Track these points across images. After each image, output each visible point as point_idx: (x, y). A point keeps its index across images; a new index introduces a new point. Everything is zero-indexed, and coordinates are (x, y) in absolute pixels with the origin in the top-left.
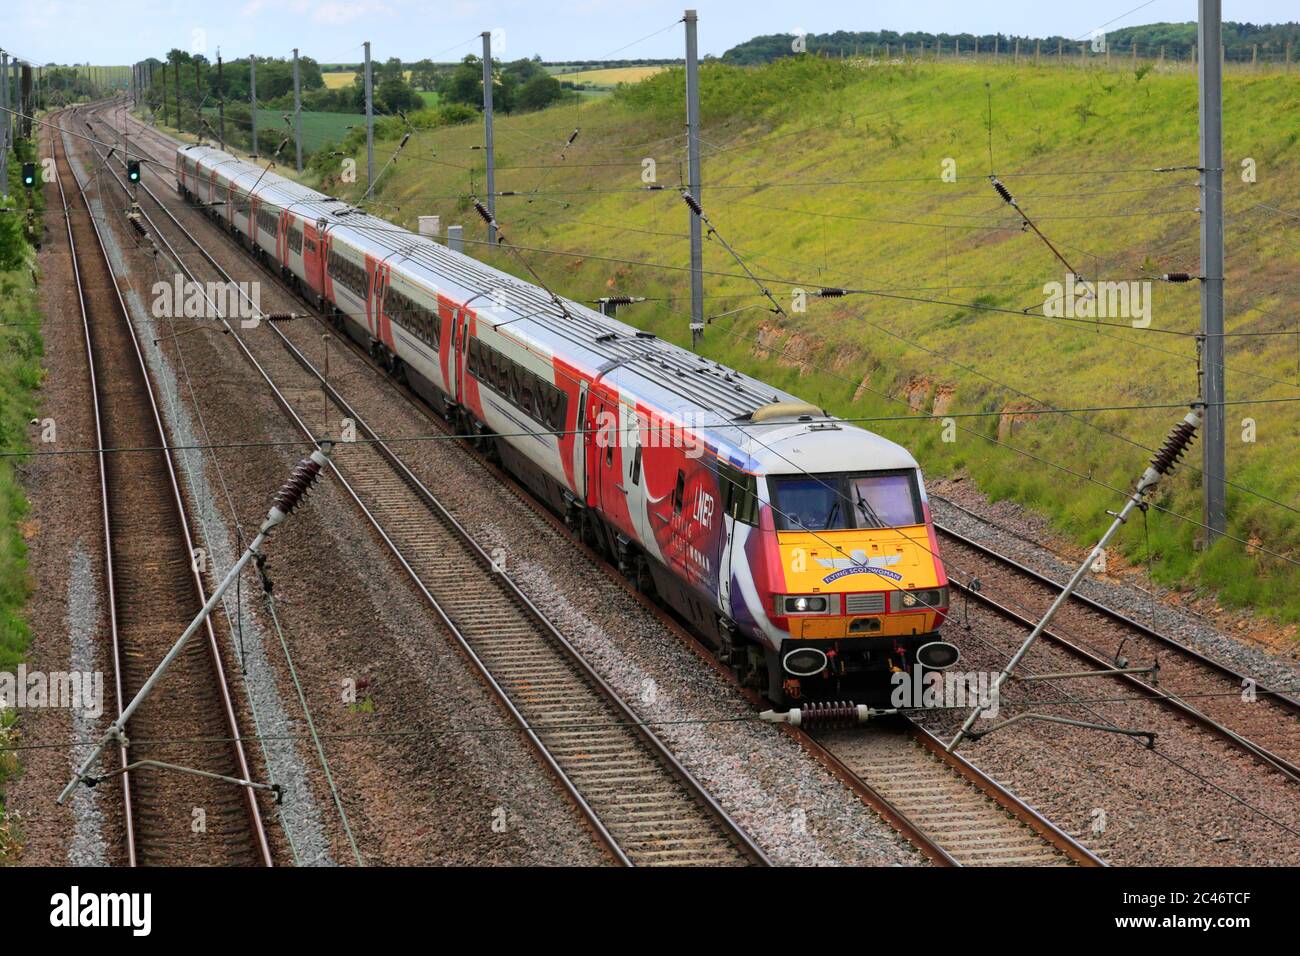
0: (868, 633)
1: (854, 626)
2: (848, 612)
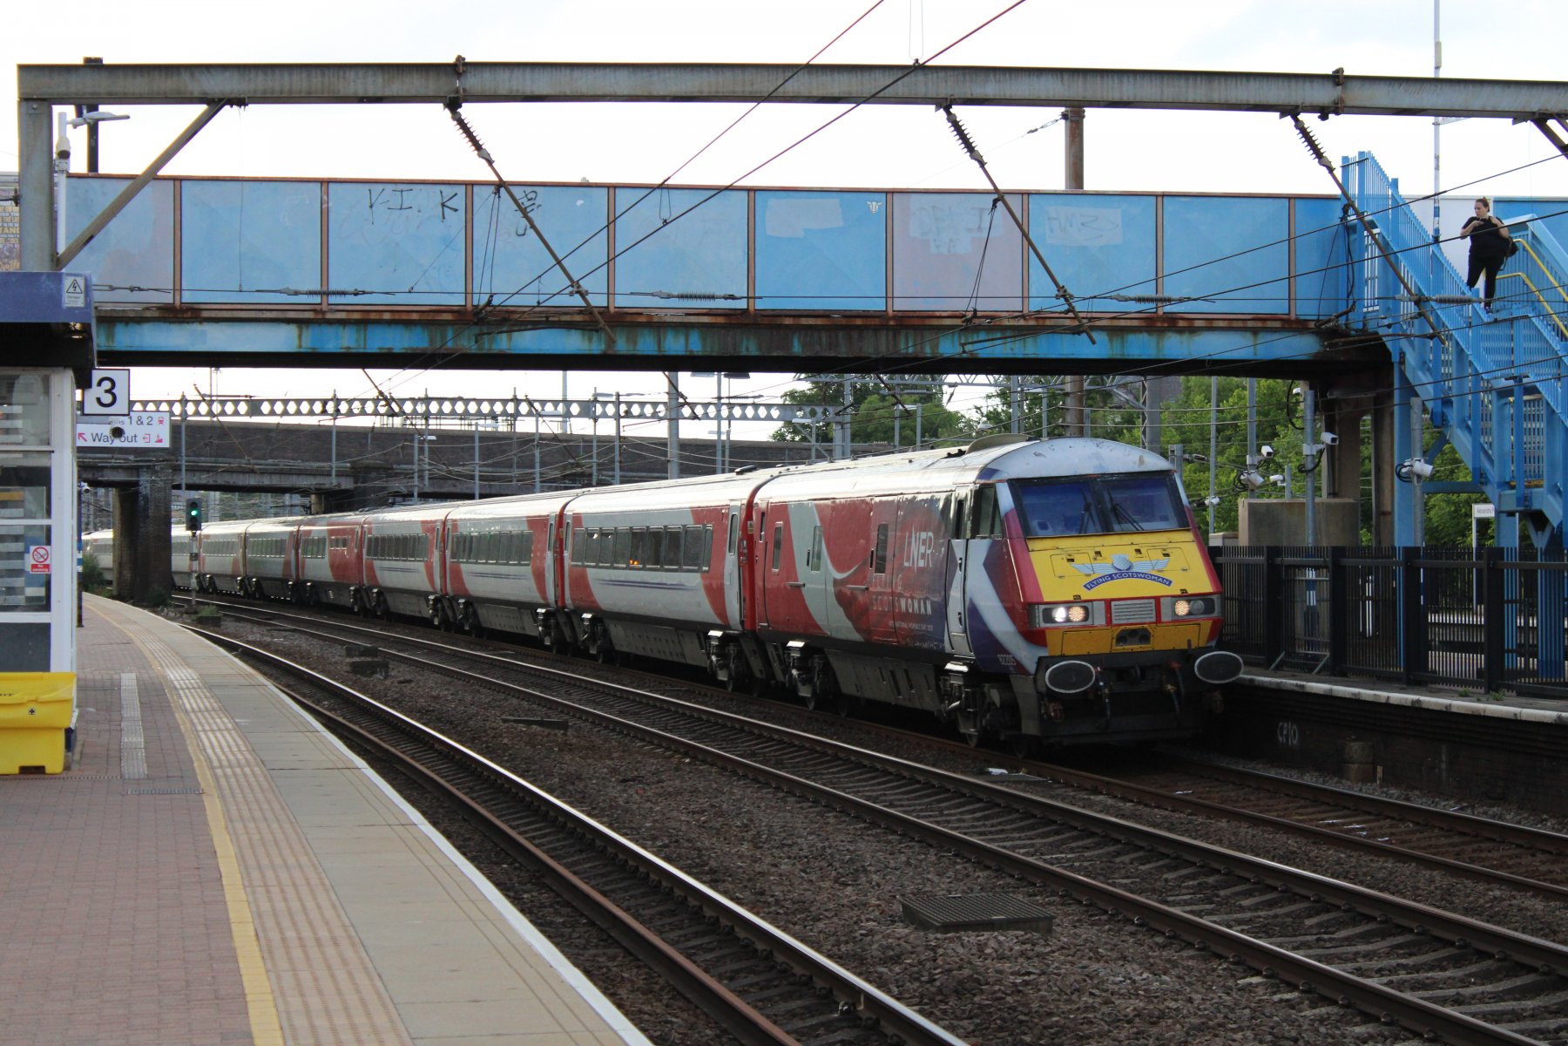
0: (1136, 647)
1: (1121, 638)
2: (1114, 622)
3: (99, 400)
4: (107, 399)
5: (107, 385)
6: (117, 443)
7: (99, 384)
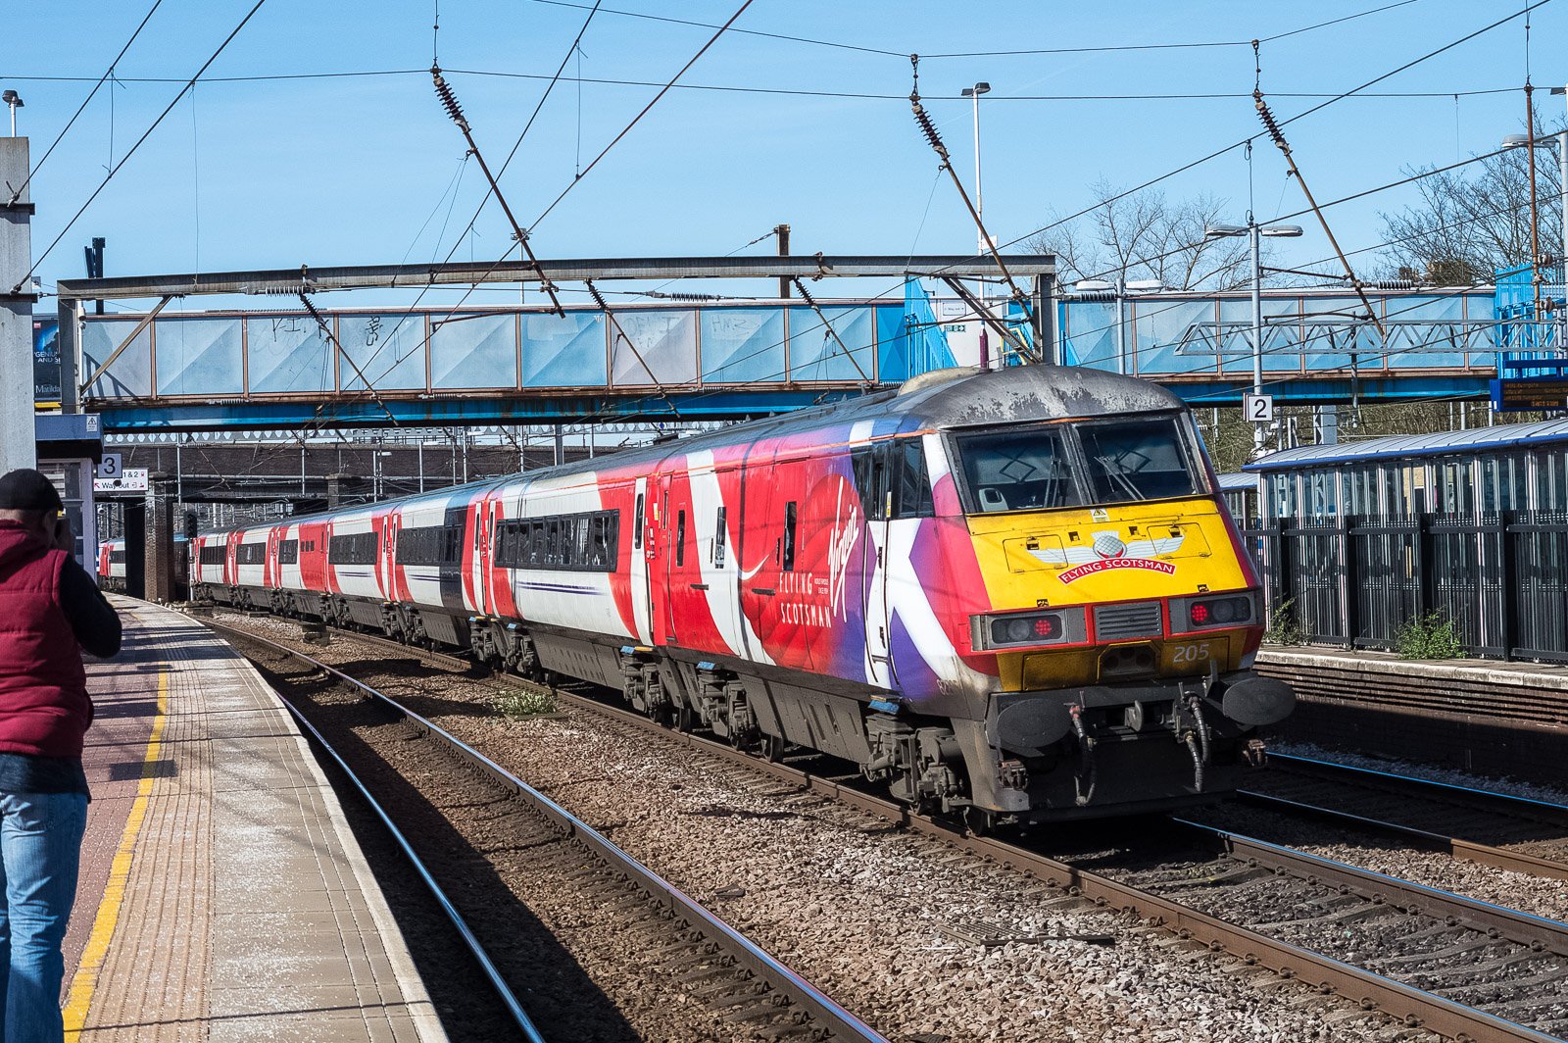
3: (105, 470)
4: (110, 469)
5: (110, 461)
6: (117, 489)
7: (106, 461)
